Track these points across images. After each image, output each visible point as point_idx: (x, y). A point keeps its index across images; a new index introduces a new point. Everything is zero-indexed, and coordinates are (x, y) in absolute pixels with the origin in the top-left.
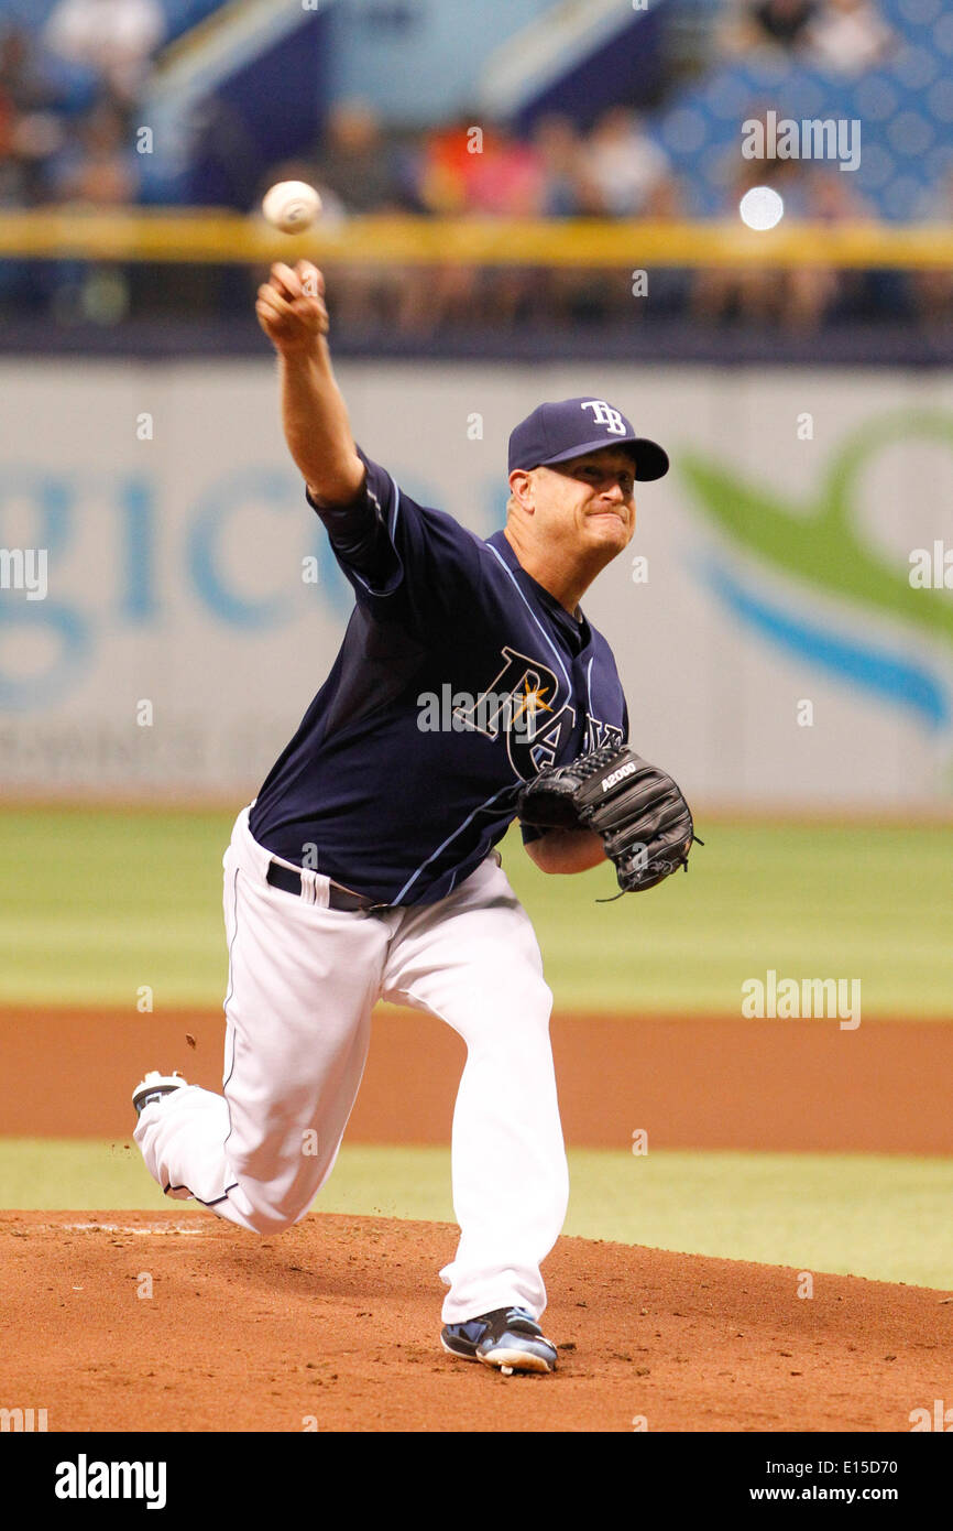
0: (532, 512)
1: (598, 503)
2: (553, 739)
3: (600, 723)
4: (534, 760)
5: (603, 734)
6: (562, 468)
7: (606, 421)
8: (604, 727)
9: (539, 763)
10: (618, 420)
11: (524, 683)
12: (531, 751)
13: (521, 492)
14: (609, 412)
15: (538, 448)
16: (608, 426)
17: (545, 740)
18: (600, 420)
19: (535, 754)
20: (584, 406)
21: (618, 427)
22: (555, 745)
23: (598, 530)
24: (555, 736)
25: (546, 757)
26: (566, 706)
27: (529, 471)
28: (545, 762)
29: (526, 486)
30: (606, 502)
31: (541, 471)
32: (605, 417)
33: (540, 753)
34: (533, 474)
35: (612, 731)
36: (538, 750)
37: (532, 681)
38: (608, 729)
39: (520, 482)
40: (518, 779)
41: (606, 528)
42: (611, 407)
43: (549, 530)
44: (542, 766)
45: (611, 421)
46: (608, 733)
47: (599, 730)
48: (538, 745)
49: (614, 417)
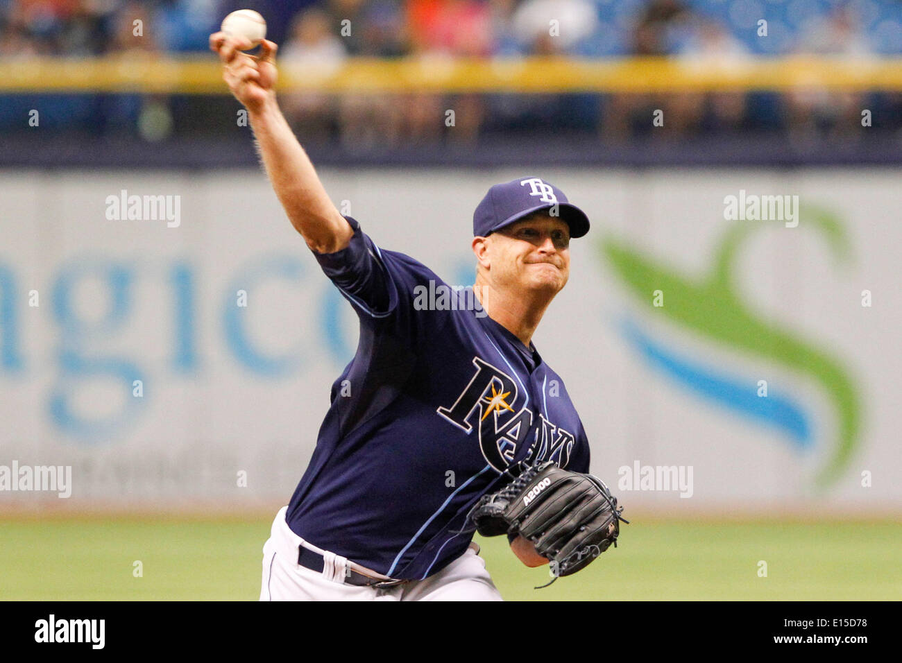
0: (488, 268)
1: (535, 255)
2: (514, 433)
3: (554, 427)
4: (500, 449)
5: (556, 436)
6: (507, 231)
7: (540, 193)
8: (557, 431)
9: (503, 452)
10: (551, 192)
11: (491, 387)
12: (497, 442)
13: (481, 253)
14: (543, 186)
15: (489, 218)
16: (542, 197)
17: (509, 433)
18: (535, 193)
19: (500, 445)
20: (523, 183)
21: (550, 197)
22: (516, 438)
23: (535, 275)
24: (516, 431)
25: (508, 447)
26: (524, 408)
27: (485, 237)
28: (508, 451)
29: (484, 249)
30: (543, 255)
31: (494, 236)
32: (539, 189)
33: (504, 444)
34: (488, 240)
35: (564, 435)
36: (502, 441)
37: (497, 385)
38: (561, 432)
39: (480, 246)
40: (487, 464)
41: (541, 273)
42: (544, 183)
43: (501, 279)
44: (505, 454)
45: (544, 193)
46: (561, 435)
47: (553, 431)
48: (503, 438)
49: (547, 190)
